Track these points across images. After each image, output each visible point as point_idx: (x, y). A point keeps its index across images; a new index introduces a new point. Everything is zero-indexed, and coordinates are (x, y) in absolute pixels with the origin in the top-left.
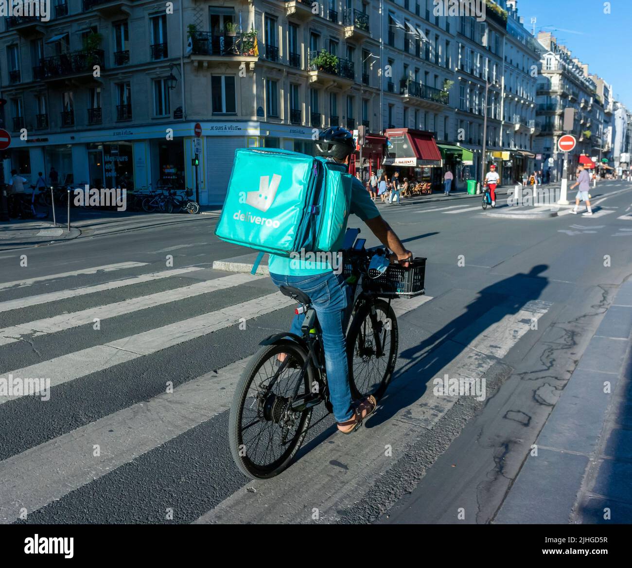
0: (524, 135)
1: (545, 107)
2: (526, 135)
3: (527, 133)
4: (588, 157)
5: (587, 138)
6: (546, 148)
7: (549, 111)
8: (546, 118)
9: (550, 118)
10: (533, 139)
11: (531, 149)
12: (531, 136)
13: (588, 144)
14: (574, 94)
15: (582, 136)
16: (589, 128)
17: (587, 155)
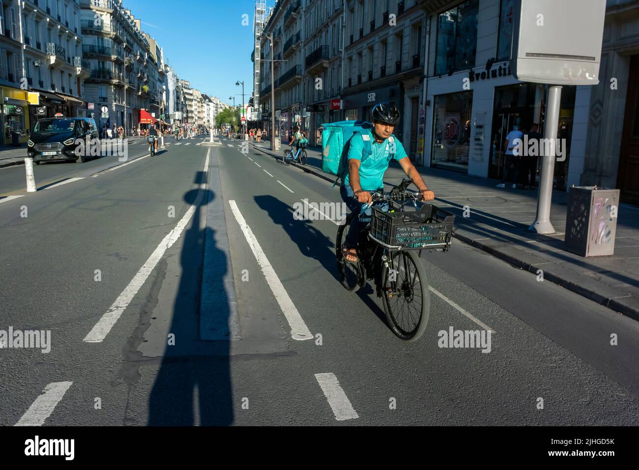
0: (66, 75)
1: (97, 49)
2: (70, 75)
3: (71, 73)
4: (148, 112)
5: (145, 93)
6: (102, 98)
7: (101, 55)
8: (99, 62)
9: (103, 63)
10: (82, 83)
11: (80, 96)
12: (78, 78)
13: (146, 99)
14: (128, 42)
15: (140, 90)
16: (146, 83)
17: (147, 110)
